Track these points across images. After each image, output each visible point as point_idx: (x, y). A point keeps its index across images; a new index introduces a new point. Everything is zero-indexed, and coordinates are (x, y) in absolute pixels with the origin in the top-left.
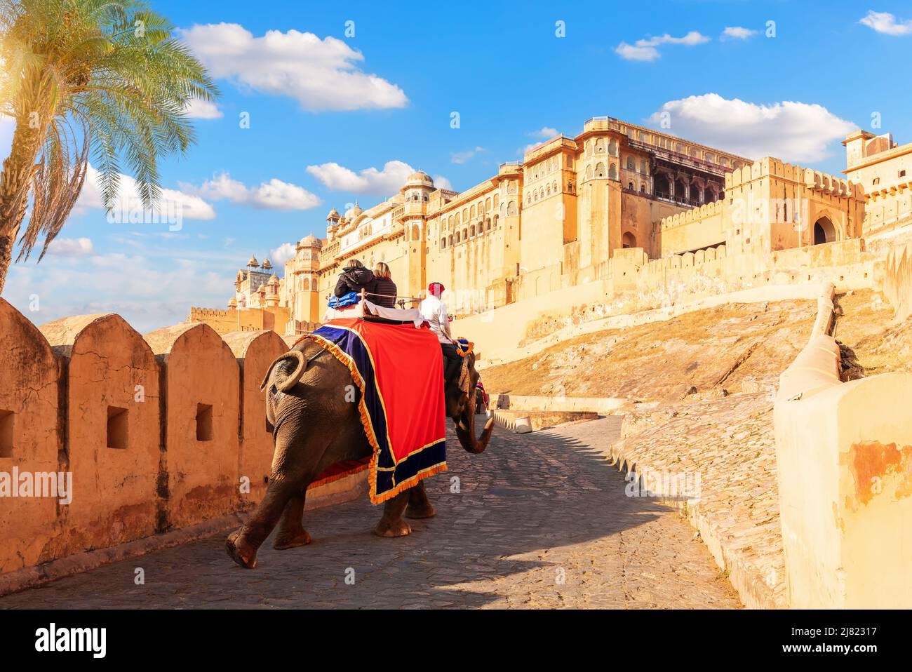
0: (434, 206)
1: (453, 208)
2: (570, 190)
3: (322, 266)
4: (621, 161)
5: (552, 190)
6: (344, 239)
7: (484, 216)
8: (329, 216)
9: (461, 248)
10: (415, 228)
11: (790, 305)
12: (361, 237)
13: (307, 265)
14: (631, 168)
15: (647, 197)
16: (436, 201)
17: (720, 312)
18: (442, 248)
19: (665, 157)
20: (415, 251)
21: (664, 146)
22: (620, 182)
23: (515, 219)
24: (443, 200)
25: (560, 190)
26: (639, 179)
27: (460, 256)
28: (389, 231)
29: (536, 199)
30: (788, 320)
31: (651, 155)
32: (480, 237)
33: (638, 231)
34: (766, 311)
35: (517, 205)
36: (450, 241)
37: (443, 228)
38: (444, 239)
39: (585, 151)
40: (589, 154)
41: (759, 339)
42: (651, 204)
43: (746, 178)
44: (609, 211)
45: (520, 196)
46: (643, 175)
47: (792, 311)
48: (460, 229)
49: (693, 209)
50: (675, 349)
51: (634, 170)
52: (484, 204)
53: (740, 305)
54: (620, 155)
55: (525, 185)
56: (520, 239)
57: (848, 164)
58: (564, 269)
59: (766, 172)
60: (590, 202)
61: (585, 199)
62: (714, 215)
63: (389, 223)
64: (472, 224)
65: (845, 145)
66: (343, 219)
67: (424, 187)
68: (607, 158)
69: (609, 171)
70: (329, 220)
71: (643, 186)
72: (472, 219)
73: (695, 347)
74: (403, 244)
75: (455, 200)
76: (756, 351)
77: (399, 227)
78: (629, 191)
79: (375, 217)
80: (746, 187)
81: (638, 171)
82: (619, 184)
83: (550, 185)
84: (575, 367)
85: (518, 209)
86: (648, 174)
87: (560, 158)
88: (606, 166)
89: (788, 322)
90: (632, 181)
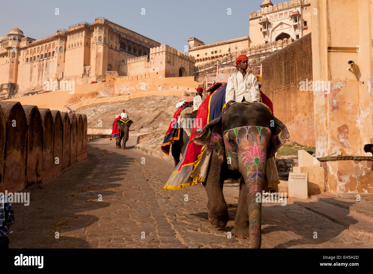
0: (23, 44)
1: (33, 46)
4: (108, 36)
5: (80, 44)
7: (48, 51)
9: (36, 63)
10: (13, 52)
11: (172, 98)
15: (117, 51)
16: (24, 42)
17: (148, 98)
18: (26, 62)
19: (124, 36)
20: (13, 62)
21: (124, 32)
22: (107, 44)
23: (62, 54)
24: (28, 42)
25: (83, 44)
26: (115, 44)
27: (35, 66)
29: (72, 47)
31: (119, 36)
32: (45, 59)
33: (114, 64)
34: (164, 99)
35: (63, 48)
36: (32, 60)
37: (27, 54)
38: (28, 59)
39: (95, 31)
40: (96, 32)
41: (163, 110)
42: (119, 54)
43: (157, 51)
44: (103, 55)
45: (65, 45)
47: (173, 100)
48: (36, 55)
49: (135, 57)
50: (132, 112)
51: (113, 40)
52: (48, 46)
53: (154, 96)
54: (108, 34)
55: (68, 40)
56: (64, 62)
58: (83, 76)
59: (165, 50)
60: (96, 51)
61: (94, 50)
62: (143, 61)
64: (41, 53)
65: (189, 42)
67: (19, 35)
68: (103, 35)
69: (104, 40)
71: (116, 47)
72: (42, 51)
73: (140, 111)
74: (7, 59)
75: (34, 43)
76: (162, 114)
77: (5, 51)
78: (111, 48)
80: (157, 54)
81: (115, 41)
82: (107, 45)
83: (79, 42)
84: (93, 117)
85: (64, 50)
86: (118, 42)
87: (84, 32)
88: (103, 38)
89: (172, 104)
90: (112, 44)
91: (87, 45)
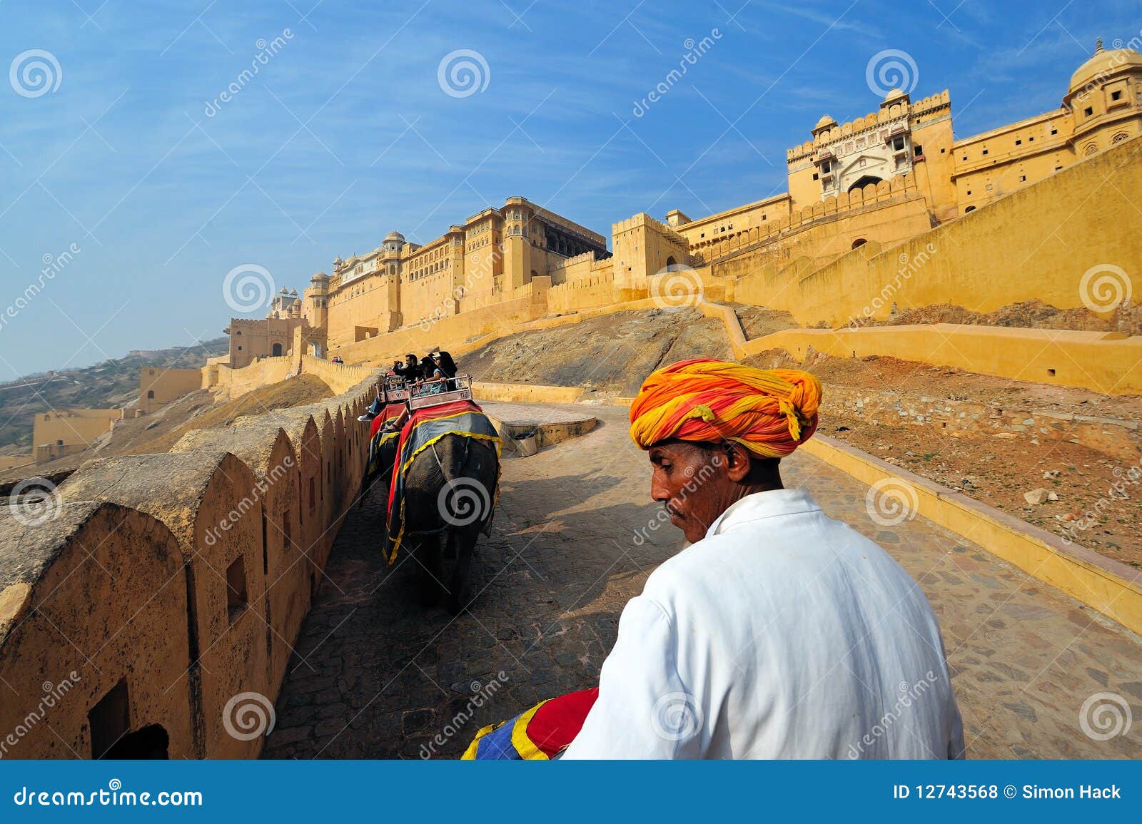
0: (405, 254)
1: (418, 255)
3: (331, 291)
4: (529, 226)
6: (345, 275)
7: (439, 259)
8: (336, 261)
9: (423, 280)
10: (392, 267)
12: (356, 273)
13: (319, 291)
14: (534, 231)
15: (544, 250)
16: (406, 250)
18: (411, 280)
19: (553, 226)
20: (392, 282)
22: (529, 238)
23: (460, 261)
24: (411, 250)
25: (490, 241)
26: (539, 238)
28: (375, 269)
29: (474, 247)
31: (546, 225)
32: (436, 273)
35: (461, 251)
36: (418, 275)
37: (412, 267)
38: (412, 274)
39: (507, 218)
40: (510, 220)
42: (546, 254)
43: (628, 227)
44: (523, 256)
45: (464, 247)
46: (541, 235)
48: (423, 267)
51: (537, 232)
52: (439, 252)
53: (632, 311)
54: (529, 222)
55: (467, 238)
56: (464, 273)
58: (494, 292)
60: (510, 249)
63: (375, 264)
65: (667, 219)
66: (345, 263)
67: (399, 241)
68: (521, 223)
69: (523, 230)
70: (335, 264)
71: (541, 243)
72: (431, 261)
74: (385, 278)
75: (419, 250)
77: (382, 267)
78: (534, 244)
79: (366, 261)
81: (539, 233)
83: (484, 239)
85: (461, 254)
86: (544, 235)
87: (490, 222)
88: (521, 228)
90: (535, 239)
91: (497, 241)
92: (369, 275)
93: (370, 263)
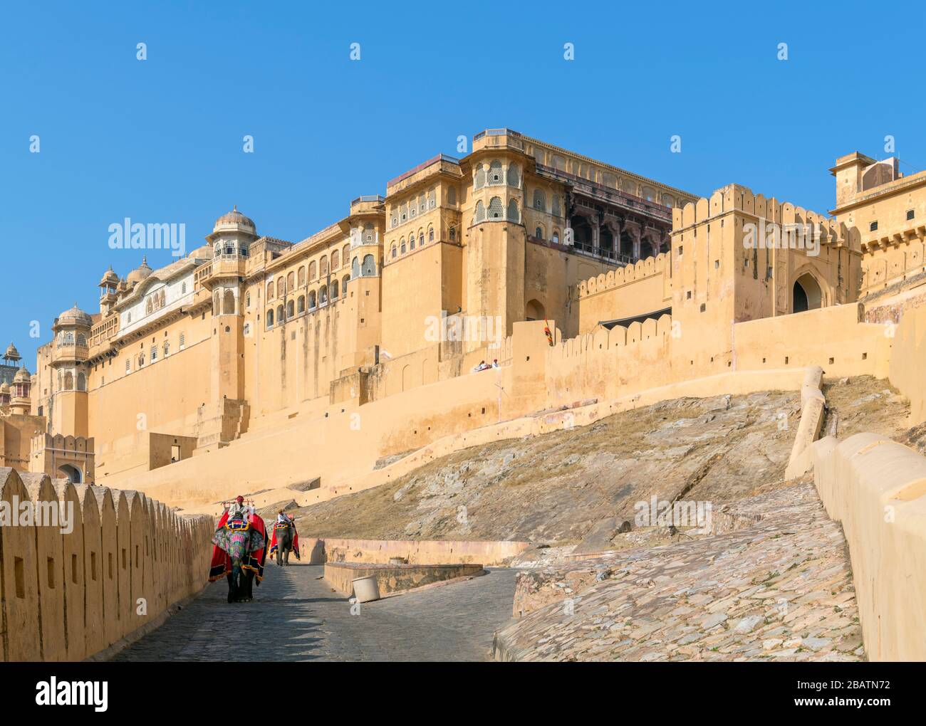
0: (255, 264)
1: (285, 265)
2: (452, 239)
3: (93, 352)
4: (525, 195)
5: (426, 238)
6: (124, 315)
7: (329, 277)
8: (104, 279)
9: (295, 325)
10: (229, 296)
11: (761, 399)
12: (150, 310)
13: (70, 352)
14: (539, 206)
15: (564, 250)
16: (258, 256)
17: (663, 411)
18: (268, 325)
19: (586, 191)
20: (228, 329)
21: (586, 175)
22: (523, 226)
23: (372, 283)
24: (269, 254)
25: (437, 238)
26: (551, 224)
27: (294, 337)
28: (190, 300)
29: (403, 251)
30: (759, 420)
31: (567, 188)
32: (323, 308)
33: (547, 299)
34: (727, 409)
35: (376, 259)
36: (282, 315)
37: (269, 296)
38: (271, 312)
39: (475, 180)
40: (480, 185)
41: (719, 450)
42: (567, 259)
43: (702, 216)
44: (508, 268)
45: (381, 247)
46: (556, 216)
47: (766, 408)
48: (294, 296)
49: (624, 267)
50: (598, 465)
51: (543, 209)
52: (329, 259)
53: (691, 401)
54: (524, 186)
55: (387, 230)
56: (380, 310)
57: (838, 202)
58: (442, 353)
59: (730, 206)
60: (480, 254)
61: (473, 253)
62: (654, 276)
63: (190, 288)
64: (311, 288)
65: (834, 175)
66: (124, 284)
67: (240, 234)
68: (505, 190)
69: (508, 209)
70: (103, 285)
71: (556, 234)
72: (312, 281)
73: (628, 462)
74: (210, 321)
75: (286, 254)
76: (714, 467)
77: (205, 294)
78: (536, 239)
79: (170, 281)
80: (702, 230)
81: (549, 210)
82: (522, 229)
83: (424, 231)
84: (455, 495)
85: (377, 266)
86: (562, 215)
87: (438, 190)
88: (504, 203)
89: (760, 424)
90: (540, 225)
92: (180, 314)
93: (179, 285)
